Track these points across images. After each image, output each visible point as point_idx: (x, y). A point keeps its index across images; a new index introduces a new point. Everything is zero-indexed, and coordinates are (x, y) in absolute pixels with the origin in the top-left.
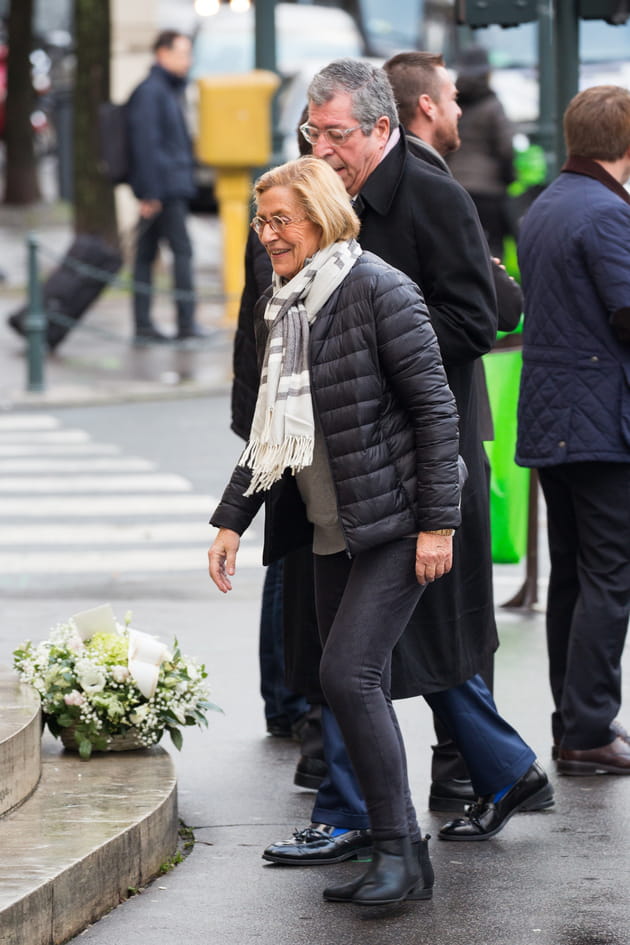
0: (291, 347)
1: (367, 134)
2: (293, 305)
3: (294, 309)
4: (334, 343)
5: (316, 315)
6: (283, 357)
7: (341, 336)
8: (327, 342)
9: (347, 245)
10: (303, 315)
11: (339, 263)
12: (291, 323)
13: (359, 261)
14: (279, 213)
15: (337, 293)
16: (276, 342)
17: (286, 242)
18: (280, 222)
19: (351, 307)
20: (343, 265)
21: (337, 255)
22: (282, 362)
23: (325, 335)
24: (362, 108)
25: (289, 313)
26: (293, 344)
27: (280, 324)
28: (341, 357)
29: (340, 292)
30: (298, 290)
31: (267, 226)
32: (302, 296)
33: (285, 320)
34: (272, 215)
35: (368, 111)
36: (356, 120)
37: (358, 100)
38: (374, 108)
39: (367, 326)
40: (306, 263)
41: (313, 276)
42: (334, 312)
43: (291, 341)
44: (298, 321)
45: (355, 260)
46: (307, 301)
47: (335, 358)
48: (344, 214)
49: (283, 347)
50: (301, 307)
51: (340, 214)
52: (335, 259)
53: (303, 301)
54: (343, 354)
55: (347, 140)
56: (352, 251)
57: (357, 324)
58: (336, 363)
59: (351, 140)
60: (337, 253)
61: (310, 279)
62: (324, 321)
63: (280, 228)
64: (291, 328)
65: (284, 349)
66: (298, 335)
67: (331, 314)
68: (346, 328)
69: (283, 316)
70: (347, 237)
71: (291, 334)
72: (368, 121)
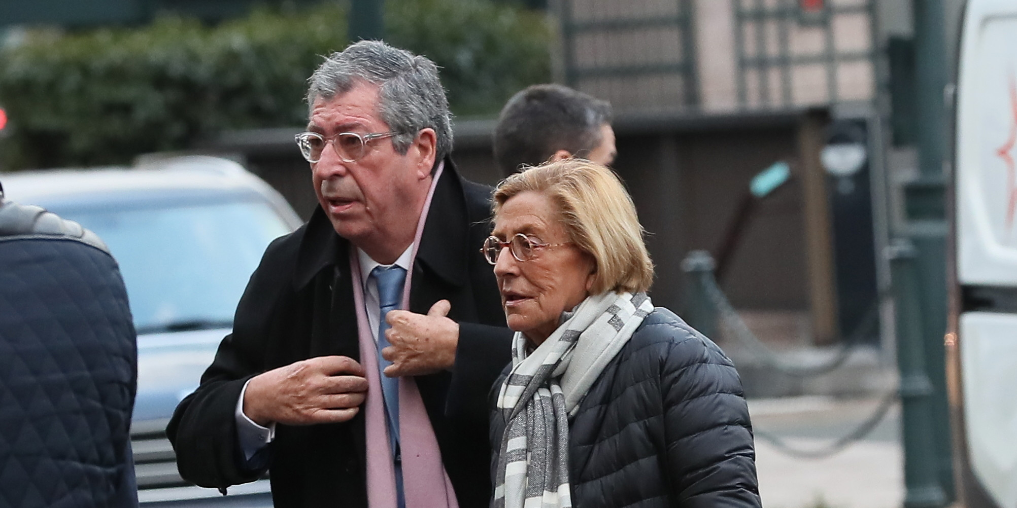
0: (539, 451)
1: (402, 149)
2: (542, 386)
3: (544, 393)
4: (607, 447)
5: (578, 402)
6: (528, 467)
7: (617, 437)
8: (596, 448)
9: (631, 297)
10: (558, 400)
11: (616, 323)
12: (539, 413)
13: (648, 320)
14: (526, 230)
15: (612, 370)
16: (516, 443)
17: (531, 282)
18: (527, 245)
19: (630, 391)
20: (622, 325)
21: (612, 309)
22: (527, 475)
23: (595, 436)
24: (395, 105)
25: (537, 398)
26: (542, 447)
27: (521, 415)
28: (619, 469)
29: (617, 371)
30: (550, 360)
31: (505, 249)
32: (556, 372)
33: (530, 408)
34: (515, 232)
35: (405, 112)
36: (386, 123)
37: (389, 93)
38: (415, 110)
39: (652, 419)
40: (561, 320)
41: (574, 339)
42: (607, 400)
43: (539, 441)
44: (549, 410)
45: (642, 319)
46: (564, 381)
47: (609, 472)
48: (630, 246)
49: (527, 450)
50: (556, 389)
51: (624, 246)
52: (608, 316)
53: (559, 380)
54: (621, 464)
55: (367, 152)
56: (637, 305)
57: (639, 417)
58: (609, 479)
59: (376, 154)
60: (614, 307)
61: (569, 344)
62: (591, 413)
63: (525, 254)
64: (539, 422)
65: (529, 454)
66: (550, 431)
67: (602, 403)
68: (623, 424)
69: (526, 402)
70: (633, 284)
71: (539, 431)
72: (402, 130)
